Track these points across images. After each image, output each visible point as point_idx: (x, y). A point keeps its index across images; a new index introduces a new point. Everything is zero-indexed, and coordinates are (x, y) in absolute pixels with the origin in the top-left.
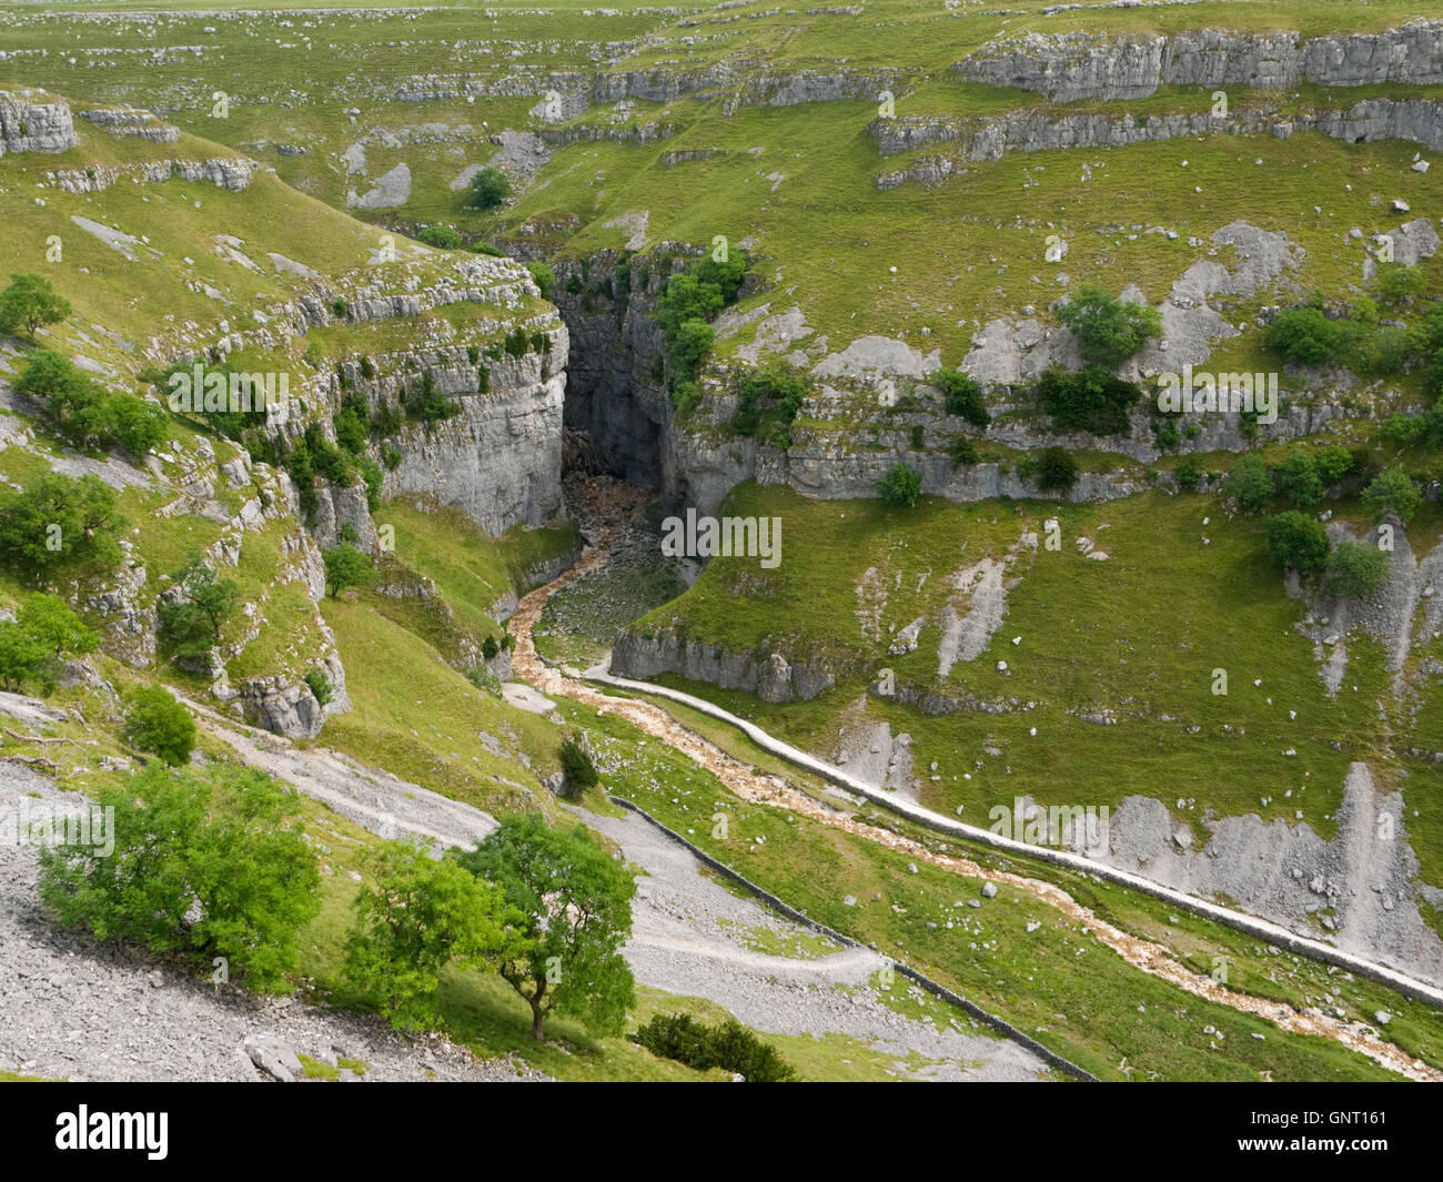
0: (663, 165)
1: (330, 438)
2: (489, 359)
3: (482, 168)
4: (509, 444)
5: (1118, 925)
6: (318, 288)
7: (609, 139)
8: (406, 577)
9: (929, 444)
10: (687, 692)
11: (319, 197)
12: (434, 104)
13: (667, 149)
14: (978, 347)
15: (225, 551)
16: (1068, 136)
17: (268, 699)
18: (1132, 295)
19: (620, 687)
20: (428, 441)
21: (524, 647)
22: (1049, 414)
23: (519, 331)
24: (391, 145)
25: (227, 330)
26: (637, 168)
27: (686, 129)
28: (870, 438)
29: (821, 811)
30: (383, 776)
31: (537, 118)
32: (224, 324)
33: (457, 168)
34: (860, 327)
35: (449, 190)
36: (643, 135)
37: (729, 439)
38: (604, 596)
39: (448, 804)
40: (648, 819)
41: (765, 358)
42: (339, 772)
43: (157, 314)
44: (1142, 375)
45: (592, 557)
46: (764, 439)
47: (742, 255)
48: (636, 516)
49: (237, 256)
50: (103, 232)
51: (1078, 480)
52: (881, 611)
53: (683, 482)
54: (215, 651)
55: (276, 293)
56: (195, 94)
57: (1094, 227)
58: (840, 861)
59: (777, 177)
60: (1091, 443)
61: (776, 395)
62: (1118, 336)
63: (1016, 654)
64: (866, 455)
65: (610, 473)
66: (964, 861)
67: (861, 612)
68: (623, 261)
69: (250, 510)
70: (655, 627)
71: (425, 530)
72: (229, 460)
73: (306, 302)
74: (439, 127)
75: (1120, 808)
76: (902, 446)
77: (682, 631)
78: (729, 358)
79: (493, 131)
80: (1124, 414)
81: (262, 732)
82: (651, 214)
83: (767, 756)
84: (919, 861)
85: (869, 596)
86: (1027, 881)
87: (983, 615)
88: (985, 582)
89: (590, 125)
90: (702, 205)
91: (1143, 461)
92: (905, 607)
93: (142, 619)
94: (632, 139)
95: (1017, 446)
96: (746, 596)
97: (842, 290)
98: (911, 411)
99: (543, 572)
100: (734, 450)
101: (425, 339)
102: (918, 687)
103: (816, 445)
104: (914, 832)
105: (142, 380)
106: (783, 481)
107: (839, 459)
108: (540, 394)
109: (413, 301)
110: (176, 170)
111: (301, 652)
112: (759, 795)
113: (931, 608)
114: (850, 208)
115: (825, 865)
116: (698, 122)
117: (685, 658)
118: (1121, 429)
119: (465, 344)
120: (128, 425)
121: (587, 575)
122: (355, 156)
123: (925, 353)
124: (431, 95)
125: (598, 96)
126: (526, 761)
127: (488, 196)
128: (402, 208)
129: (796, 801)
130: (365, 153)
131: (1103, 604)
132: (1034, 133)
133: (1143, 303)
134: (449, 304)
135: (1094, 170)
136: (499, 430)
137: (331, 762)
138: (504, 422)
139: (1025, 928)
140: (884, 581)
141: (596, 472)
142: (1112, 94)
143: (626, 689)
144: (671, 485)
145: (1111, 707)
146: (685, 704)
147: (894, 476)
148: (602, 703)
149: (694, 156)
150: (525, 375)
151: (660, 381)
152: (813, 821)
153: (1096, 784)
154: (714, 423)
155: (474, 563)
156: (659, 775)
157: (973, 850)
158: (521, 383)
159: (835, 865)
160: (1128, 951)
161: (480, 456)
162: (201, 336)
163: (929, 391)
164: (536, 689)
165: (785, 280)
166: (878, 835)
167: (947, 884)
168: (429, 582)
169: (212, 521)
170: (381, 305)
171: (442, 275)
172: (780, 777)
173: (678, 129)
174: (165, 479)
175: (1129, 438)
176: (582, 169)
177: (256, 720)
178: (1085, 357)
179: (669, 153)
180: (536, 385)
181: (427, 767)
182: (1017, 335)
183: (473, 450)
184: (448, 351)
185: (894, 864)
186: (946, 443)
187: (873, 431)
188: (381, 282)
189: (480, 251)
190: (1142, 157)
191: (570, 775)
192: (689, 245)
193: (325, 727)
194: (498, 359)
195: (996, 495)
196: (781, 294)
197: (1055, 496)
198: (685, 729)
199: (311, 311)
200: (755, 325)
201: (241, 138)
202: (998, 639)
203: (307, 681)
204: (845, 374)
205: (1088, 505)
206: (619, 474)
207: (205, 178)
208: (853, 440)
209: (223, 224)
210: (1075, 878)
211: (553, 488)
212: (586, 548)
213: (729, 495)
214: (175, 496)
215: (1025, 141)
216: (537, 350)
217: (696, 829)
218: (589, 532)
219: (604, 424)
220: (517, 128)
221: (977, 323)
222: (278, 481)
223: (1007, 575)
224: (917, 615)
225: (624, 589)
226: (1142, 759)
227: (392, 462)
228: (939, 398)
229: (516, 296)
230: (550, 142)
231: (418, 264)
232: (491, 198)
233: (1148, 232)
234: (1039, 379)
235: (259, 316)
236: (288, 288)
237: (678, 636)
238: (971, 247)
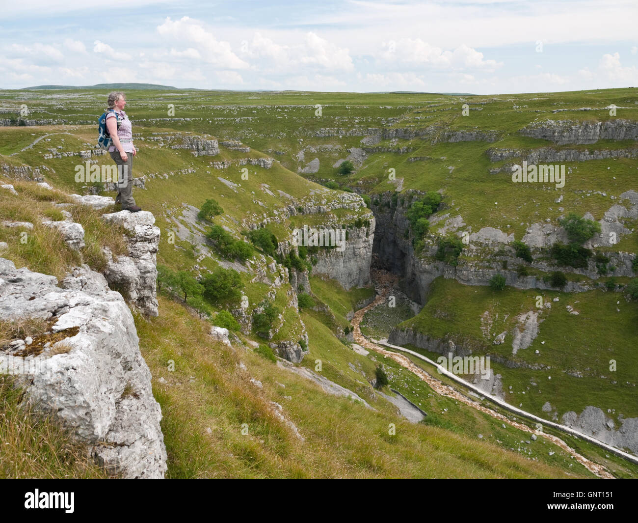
0: (409, 162)
1: (297, 255)
2: (349, 229)
3: (344, 161)
4: (354, 258)
5: (585, 456)
6: (293, 203)
7: (389, 152)
8: (320, 304)
9: (509, 268)
10: (416, 352)
11: (288, 169)
12: (328, 138)
13: (411, 156)
14: (528, 233)
15: (271, 295)
16: (563, 157)
17: (287, 349)
18: (588, 216)
19: (392, 348)
20: (327, 256)
21: (357, 331)
22: (556, 259)
23: (360, 219)
24: (313, 152)
25: (265, 217)
26: (399, 162)
27: (417, 150)
28: (487, 264)
29: (467, 401)
30: (322, 378)
31: (363, 143)
32: (265, 215)
33: (335, 160)
34: (484, 224)
35: (332, 167)
36: (401, 151)
37: (434, 261)
38: (385, 314)
39: (343, 390)
40: (404, 398)
41: (448, 233)
42: (309, 376)
43: (245, 211)
44: (593, 246)
45: (379, 299)
46: (447, 262)
47: (439, 196)
48: (395, 285)
49: (268, 191)
50: (227, 182)
51: (567, 284)
52: (490, 328)
53: (414, 274)
54: (270, 331)
55: (280, 204)
56: (249, 133)
57: (573, 190)
58: (476, 420)
59: (451, 168)
60: (572, 271)
61: (453, 247)
62: (584, 231)
63: (542, 348)
64: (485, 270)
65: (386, 269)
66: (523, 425)
67: (482, 328)
68: (394, 195)
69: (277, 281)
70: (405, 327)
71: (324, 287)
72: (270, 263)
73: (290, 207)
74: (329, 146)
75: (585, 410)
76: (499, 268)
77: (415, 329)
78: (435, 233)
79: (348, 148)
80: (586, 261)
81: (284, 360)
82: (405, 179)
83: (446, 378)
84: (506, 423)
85: (486, 322)
86: (548, 435)
87: (529, 332)
88: (531, 320)
89: (382, 147)
90: (424, 177)
91: (593, 278)
92: (499, 327)
93: (248, 319)
94: (397, 152)
95: (543, 270)
96: (439, 318)
97: (477, 210)
98: (503, 255)
99: (362, 303)
100: (436, 265)
101: (328, 221)
102: (504, 357)
103: (467, 265)
104: (503, 412)
105: (242, 234)
106: (454, 278)
107: (475, 271)
108: (365, 241)
109: (324, 208)
110: (249, 161)
111: (296, 333)
112: (444, 393)
113: (510, 328)
114: (479, 180)
115: (471, 422)
116: (421, 148)
117: (416, 339)
118: (584, 266)
119: (341, 223)
120: (241, 251)
121: (378, 305)
122: (301, 155)
123: (508, 234)
124: (327, 135)
125: (385, 136)
126: (364, 374)
127: (346, 170)
128: (316, 173)
129: (458, 396)
130: (304, 154)
131: (577, 331)
132: (550, 156)
133: (593, 220)
134: (336, 209)
135: (573, 170)
136: (351, 253)
137: (306, 372)
138: (353, 251)
139: (549, 454)
140: (492, 317)
141: (380, 268)
142: (580, 142)
143: (394, 349)
144: (409, 275)
145: (581, 371)
146: (416, 356)
147: (496, 278)
148: (386, 353)
149: (420, 159)
150: (361, 234)
151: (407, 238)
152: (465, 404)
153: (575, 401)
154: (429, 255)
155: (340, 299)
156: (407, 382)
157: (527, 421)
158: (359, 237)
159: (474, 422)
160: (590, 467)
161: (344, 262)
162: (258, 219)
163: (510, 248)
164: (362, 346)
165: (455, 205)
166: (489, 412)
167: (517, 433)
168: (327, 306)
169: (266, 285)
170: (314, 209)
171: (334, 199)
172: (452, 386)
173: (414, 149)
174: (251, 269)
175: (588, 270)
176: (378, 162)
177: (282, 355)
178: (569, 239)
179: (411, 158)
180: (364, 238)
181: (336, 376)
182: (543, 229)
183: (342, 260)
184: (336, 225)
185: (496, 423)
186: (516, 267)
187: (488, 262)
188: (314, 201)
189: (345, 190)
190: (592, 165)
191: (379, 380)
192: (419, 191)
193: (303, 359)
194: (352, 229)
195: (534, 288)
196: (454, 210)
197: (558, 289)
198: (416, 365)
199: (291, 210)
200: (444, 221)
201: (264, 148)
202: (535, 342)
203: (299, 343)
204: (478, 241)
205: (571, 294)
206: (388, 270)
207: (258, 164)
208: (480, 264)
209: (263, 180)
210: (567, 436)
211: (367, 274)
212: (377, 295)
213: (433, 281)
214: (255, 275)
215: (546, 158)
216: (365, 226)
217: (422, 403)
218: (378, 290)
219: (384, 251)
220: (356, 147)
221: (528, 224)
222: (285, 271)
223: (539, 318)
224: (504, 330)
225: (392, 312)
226: (593, 392)
227: (315, 263)
228: (514, 251)
229: (358, 207)
230: (367, 152)
231: (326, 195)
232: (347, 171)
233: (595, 193)
234: (552, 246)
235: (276, 212)
236: (284, 202)
237: (413, 331)
238: (525, 196)
